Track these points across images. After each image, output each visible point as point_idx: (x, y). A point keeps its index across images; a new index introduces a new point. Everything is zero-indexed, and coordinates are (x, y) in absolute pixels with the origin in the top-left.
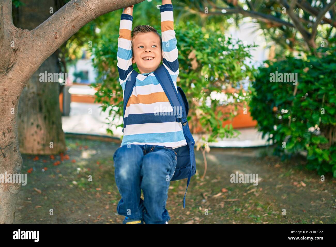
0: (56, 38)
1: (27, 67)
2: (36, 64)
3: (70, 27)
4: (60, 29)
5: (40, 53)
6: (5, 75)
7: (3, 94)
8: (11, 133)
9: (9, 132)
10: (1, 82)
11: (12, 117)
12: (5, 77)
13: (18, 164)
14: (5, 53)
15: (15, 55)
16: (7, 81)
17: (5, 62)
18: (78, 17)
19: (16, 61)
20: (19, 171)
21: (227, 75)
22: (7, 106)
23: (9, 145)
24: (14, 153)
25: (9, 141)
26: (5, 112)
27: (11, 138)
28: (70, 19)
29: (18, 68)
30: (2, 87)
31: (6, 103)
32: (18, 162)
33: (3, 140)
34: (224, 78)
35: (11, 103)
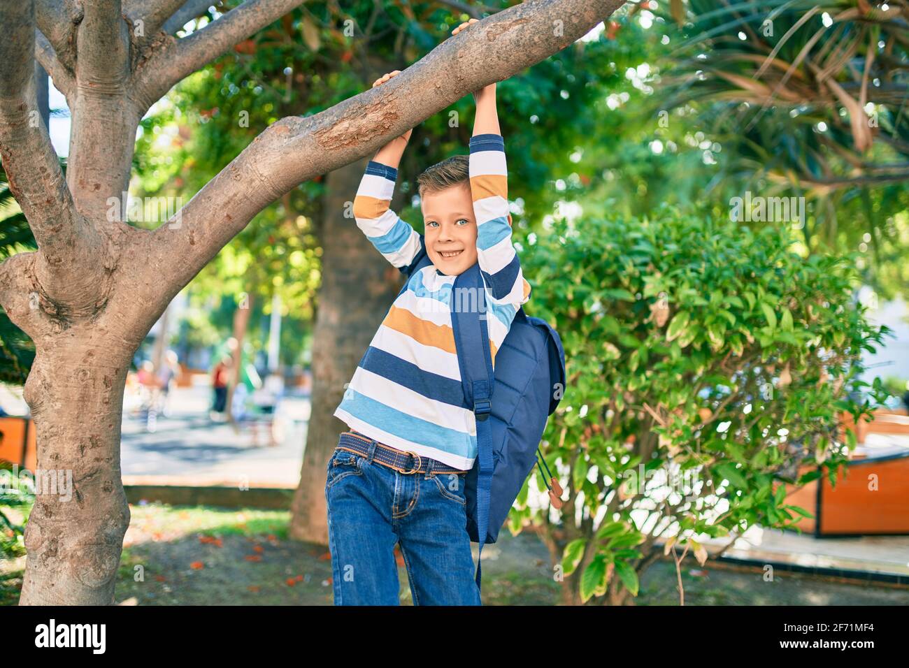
0: (192, 243)
1: (134, 306)
2: (152, 299)
3: (221, 218)
4: (200, 223)
5: (161, 276)
6: (92, 322)
7: (85, 361)
8: (98, 449)
9: (94, 445)
10: (83, 337)
11: (102, 414)
12: (91, 326)
13: (112, 522)
14: (84, 275)
15: (110, 280)
16: (95, 334)
17: (87, 296)
18: (235, 195)
19: (112, 292)
20: (114, 537)
21: (751, 339)
22: (92, 389)
23: (91, 475)
24: (103, 495)
25: (90, 465)
26: (89, 401)
27: (97, 460)
28: (221, 200)
29: (117, 308)
30: (84, 348)
31: (91, 381)
32: (112, 517)
33: (78, 461)
34: (742, 349)
35: (100, 383)
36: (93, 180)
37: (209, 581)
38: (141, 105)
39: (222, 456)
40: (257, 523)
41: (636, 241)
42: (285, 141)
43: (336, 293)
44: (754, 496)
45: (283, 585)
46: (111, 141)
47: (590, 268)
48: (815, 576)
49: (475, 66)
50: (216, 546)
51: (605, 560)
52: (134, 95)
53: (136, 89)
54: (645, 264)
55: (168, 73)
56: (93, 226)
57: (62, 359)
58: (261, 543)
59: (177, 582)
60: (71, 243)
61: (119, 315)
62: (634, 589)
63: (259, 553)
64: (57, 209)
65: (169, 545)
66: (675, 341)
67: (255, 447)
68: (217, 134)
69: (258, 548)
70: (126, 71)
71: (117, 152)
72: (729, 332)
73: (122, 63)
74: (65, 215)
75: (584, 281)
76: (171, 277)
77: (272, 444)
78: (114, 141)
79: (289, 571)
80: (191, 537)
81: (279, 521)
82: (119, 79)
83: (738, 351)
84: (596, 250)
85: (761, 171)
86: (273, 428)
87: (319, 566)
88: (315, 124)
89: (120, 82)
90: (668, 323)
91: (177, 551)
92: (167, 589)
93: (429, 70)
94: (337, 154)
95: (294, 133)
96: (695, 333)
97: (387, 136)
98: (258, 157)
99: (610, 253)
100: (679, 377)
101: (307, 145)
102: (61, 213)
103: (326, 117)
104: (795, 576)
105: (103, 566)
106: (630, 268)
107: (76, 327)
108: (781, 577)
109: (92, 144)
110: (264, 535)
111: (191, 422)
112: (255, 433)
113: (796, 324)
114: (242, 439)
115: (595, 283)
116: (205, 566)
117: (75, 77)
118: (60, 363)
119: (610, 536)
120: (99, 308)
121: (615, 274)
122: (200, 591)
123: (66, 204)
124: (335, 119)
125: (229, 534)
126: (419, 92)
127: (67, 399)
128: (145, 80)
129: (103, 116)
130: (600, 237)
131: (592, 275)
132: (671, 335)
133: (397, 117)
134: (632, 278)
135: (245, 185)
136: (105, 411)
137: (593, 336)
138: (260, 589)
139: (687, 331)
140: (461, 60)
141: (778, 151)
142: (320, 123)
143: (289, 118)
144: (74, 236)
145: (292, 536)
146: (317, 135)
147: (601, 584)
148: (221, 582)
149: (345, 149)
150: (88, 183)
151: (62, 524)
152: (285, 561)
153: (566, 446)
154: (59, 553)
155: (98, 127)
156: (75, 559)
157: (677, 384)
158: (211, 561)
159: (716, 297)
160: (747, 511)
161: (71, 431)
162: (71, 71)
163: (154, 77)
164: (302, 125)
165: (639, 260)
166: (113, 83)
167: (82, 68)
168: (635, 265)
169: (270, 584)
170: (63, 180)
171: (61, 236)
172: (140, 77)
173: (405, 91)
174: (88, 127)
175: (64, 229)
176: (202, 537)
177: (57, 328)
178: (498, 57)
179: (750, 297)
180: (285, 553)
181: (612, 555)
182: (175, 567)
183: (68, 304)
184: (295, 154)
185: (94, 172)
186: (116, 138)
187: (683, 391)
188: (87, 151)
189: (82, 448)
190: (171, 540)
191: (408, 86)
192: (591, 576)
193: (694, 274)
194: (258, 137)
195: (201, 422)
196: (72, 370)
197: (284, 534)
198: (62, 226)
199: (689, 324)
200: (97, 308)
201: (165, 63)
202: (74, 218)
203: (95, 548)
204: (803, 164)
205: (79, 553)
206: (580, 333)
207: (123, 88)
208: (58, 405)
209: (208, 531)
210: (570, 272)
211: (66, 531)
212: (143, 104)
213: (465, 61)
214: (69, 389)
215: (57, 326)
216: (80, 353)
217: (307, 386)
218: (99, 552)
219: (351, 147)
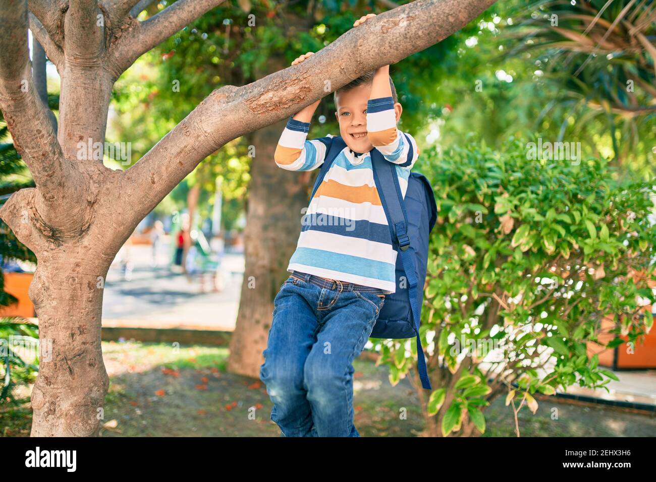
0: (153, 182)
1: (110, 230)
2: (123, 224)
3: (174, 165)
4: (159, 167)
5: (130, 207)
6: (78, 242)
7: (74, 271)
8: (85, 336)
9: (82, 333)
10: (72, 252)
11: (87, 309)
12: (78, 244)
13: (95, 389)
14: (72, 208)
15: (92, 210)
16: (81, 250)
17: (75, 222)
18: (186, 147)
19: (93, 219)
20: (97, 399)
21: (576, 246)
22: (79, 291)
23: (79, 355)
24: (88, 369)
25: (79, 348)
26: (77, 300)
27: (84, 343)
28: (175, 150)
29: (97, 231)
30: (73, 260)
31: (78, 286)
32: (95, 385)
33: (70, 344)
34: (569, 253)
35: (85, 286)
36: (78, 133)
37: (169, 405)
38: (114, 73)
39: (179, 300)
40: (204, 358)
41: (490, 170)
42: (224, 105)
43: (262, 191)
44: (574, 363)
45: (223, 409)
46: (91, 103)
47: (454, 187)
48: (614, 407)
49: (372, 53)
50: (174, 377)
51: (461, 406)
52: (108, 66)
53: (109, 61)
54: (496, 186)
55: (134, 49)
56: (78, 169)
57: (57, 269)
58: (207, 375)
59: (146, 407)
60: (61, 185)
61: (99, 236)
62: (482, 428)
63: (206, 383)
64: (50, 161)
65: (141, 375)
66: (518, 246)
67: (202, 293)
68: (174, 71)
69: (204, 379)
70: (102, 48)
71: (96, 111)
72: (560, 240)
73: (99, 42)
74: (56, 164)
75: (449, 197)
76: (138, 208)
77: (215, 291)
78: (93, 102)
79: (227, 398)
80: (156, 369)
81: (220, 356)
82: (96, 55)
83: (566, 254)
84: (459, 173)
85: (583, 101)
86: (216, 279)
87: (249, 394)
88: (247, 93)
89: (97, 57)
90: (513, 231)
91: (146, 381)
92: (139, 412)
93: (336, 55)
94: (263, 117)
95: (231, 100)
96: (534, 241)
97: (302, 104)
98: (203, 118)
99: (469, 175)
100: (520, 273)
101: (241, 110)
102: (53, 163)
103: (254, 88)
104: (600, 407)
105: (90, 422)
106: (485, 189)
107: (66, 245)
108: (590, 407)
109: (77, 105)
110: (209, 368)
111: (157, 272)
112: (202, 282)
113: (611, 235)
114: (194, 287)
115: (457, 198)
116: (166, 393)
117: (63, 52)
118: (55, 272)
119: (465, 387)
120: (83, 231)
121: (473, 192)
122: (162, 414)
123: (57, 156)
124: (262, 90)
125: (184, 367)
126: (328, 71)
127: (61, 299)
128: (117, 54)
129: (85, 84)
130: (462, 164)
131: (455, 191)
132: (515, 242)
133: (310, 91)
134: (485, 195)
135: (194, 139)
136: (89, 307)
137: (455, 238)
138: (206, 413)
139: (528, 238)
140: (360, 48)
141: (596, 85)
142: (250, 92)
143: (227, 87)
144: (64, 179)
145: (229, 369)
146: (248, 103)
147: (457, 423)
148: (178, 407)
149: (270, 114)
150: (74, 135)
151: (59, 391)
152: (224, 390)
153: (434, 321)
154: (57, 412)
155: (81, 91)
156: (68, 416)
157: (519, 278)
158: (170, 389)
159: (551, 214)
160: (569, 374)
161: (64, 323)
162: (60, 48)
163: (123, 52)
164: (236, 93)
165: (491, 182)
166: (92, 58)
167: (68, 45)
168: (488, 187)
169: (213, 409)
170: (55, 138)
171: (54, 180)
172: (113, 52)
173: (317, 71)
174: (74, 92)
175: (55, 174)
176: (164, 369)
177: (52, 246)
178: (390, 46)
179: (577, 214)
180: (224, 383)
181: (466, 402)
182: (145, 394)
183: (60, 228)
184: (231, 116)
185: (79, 126)
186: (95, 100)
187: (523, 283)
188: (73, 110)
189: (73, 335)
190: (142, 371)
191: (319, 67)
192: (450, 418)
193: (534, 196)
194: (203, 102)
195: (164, 273)
196: (64, 277)
197: (223, 368)
198: (54, 172)
199: (529, 234)
200: (82, 231)
201: (132, 41)
202: (64, 166)
203: (83, 409)
204: (614, 95)
205: (71, 412)
206: (446, 235)
207: (100, 62)
208: (55, 303)
209: (169, 364)
210: (439, 190)
211: (62, 396)
212: (116, 73)
213: (364, 49)
214: (62, 291)
215: (52, 244)
216: (70, 264)
217: (240, 247)
218: (86, 411)
219: (274, 113)
